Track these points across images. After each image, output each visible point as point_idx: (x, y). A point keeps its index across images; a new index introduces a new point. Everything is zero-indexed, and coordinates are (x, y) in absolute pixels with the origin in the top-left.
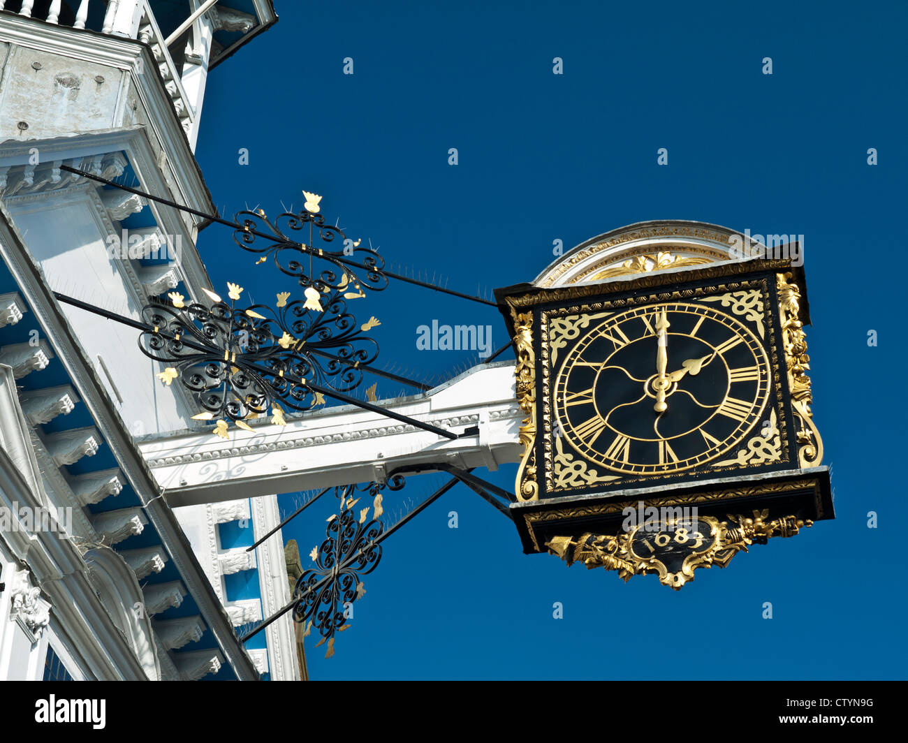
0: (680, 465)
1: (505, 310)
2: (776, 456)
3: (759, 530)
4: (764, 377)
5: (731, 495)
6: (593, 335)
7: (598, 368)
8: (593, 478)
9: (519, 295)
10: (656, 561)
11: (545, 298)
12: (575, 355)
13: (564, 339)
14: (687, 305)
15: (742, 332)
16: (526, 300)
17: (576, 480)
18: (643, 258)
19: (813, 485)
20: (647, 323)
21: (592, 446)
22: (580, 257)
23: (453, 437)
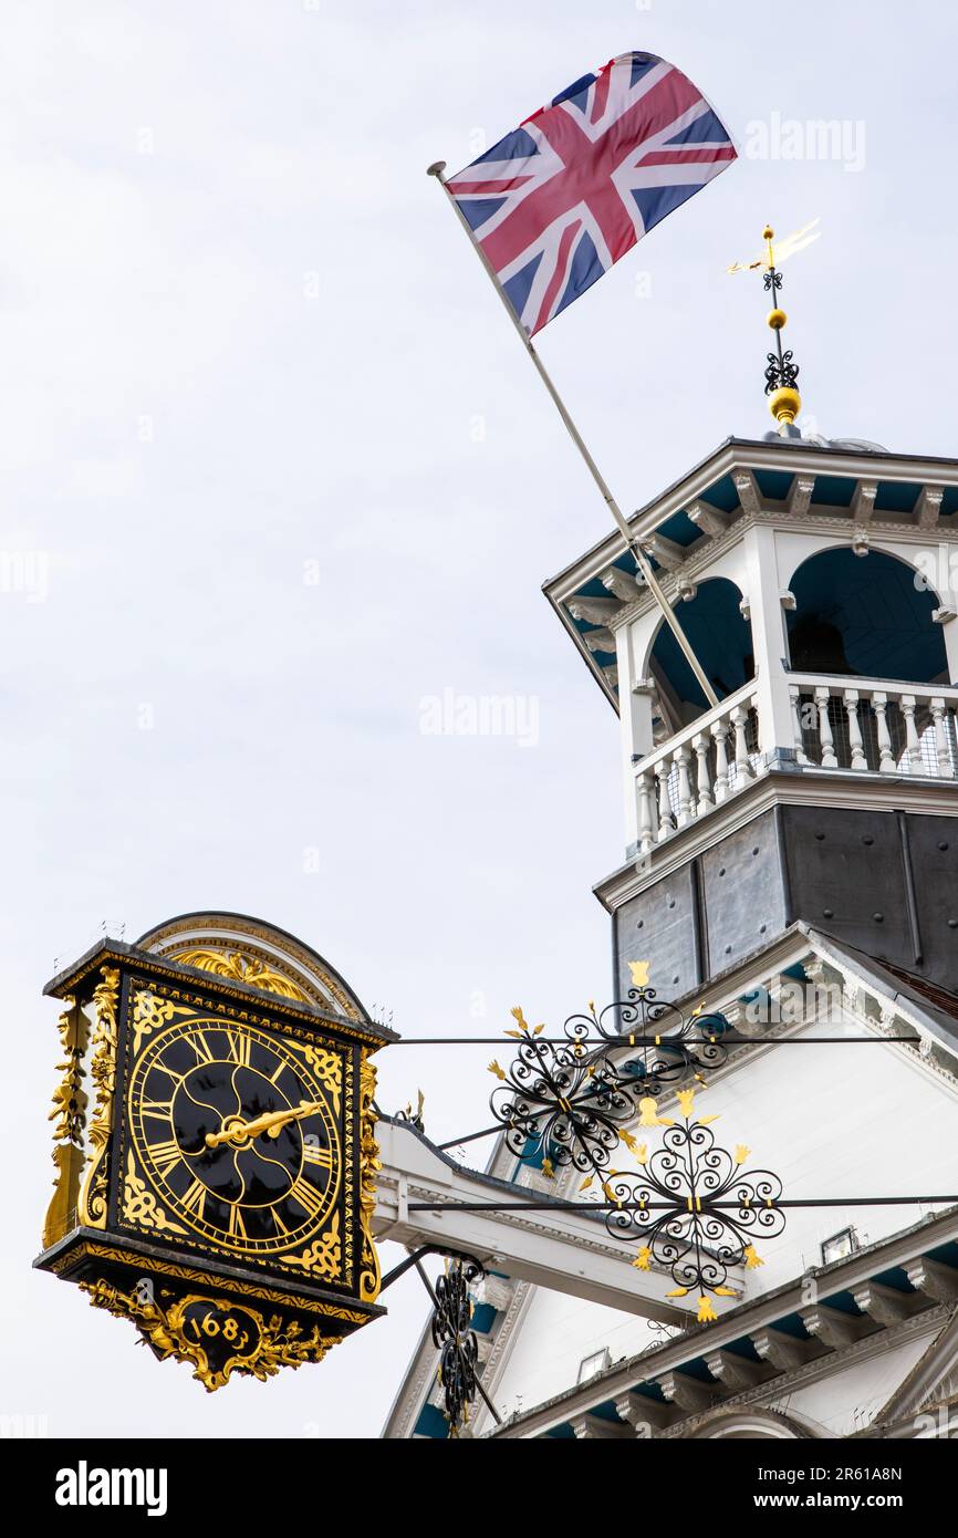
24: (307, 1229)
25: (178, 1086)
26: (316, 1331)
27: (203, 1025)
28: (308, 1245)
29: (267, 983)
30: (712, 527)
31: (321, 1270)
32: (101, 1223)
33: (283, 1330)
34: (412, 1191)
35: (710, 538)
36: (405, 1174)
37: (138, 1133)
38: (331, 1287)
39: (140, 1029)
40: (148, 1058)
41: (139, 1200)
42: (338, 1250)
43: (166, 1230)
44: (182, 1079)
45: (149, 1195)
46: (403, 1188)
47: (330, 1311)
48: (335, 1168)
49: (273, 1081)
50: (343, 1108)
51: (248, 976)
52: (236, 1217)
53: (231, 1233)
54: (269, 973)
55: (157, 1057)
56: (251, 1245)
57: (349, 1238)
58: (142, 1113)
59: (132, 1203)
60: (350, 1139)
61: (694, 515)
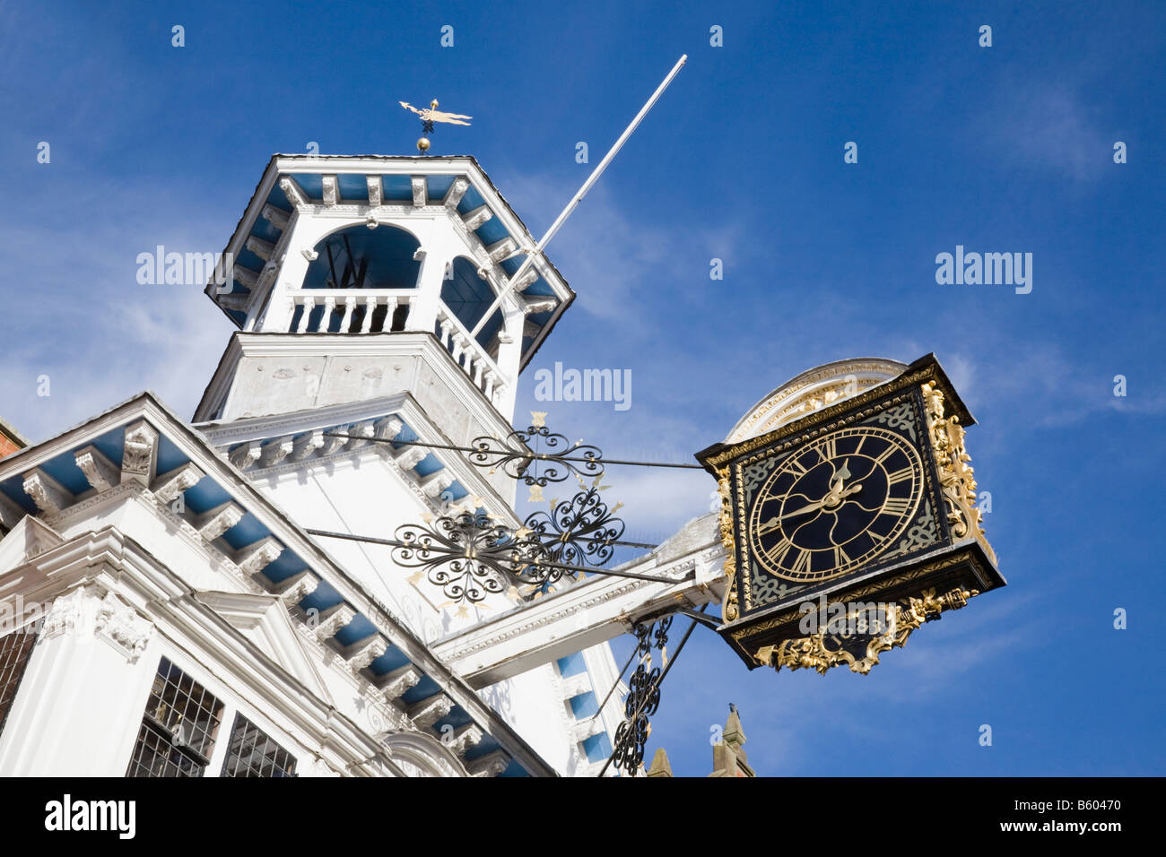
0: (852, 565)
1: (710, 469)
2: (932, 540)
3: (930, 608)
4: (917, 474)
5: (898, 582)
6: (778, 473)
7: (782, 499)
8: (783, 591)
9: (715, 455)
10: (844, 652)
11: (737, 451)
12: (764, 494)
13: (756, 482)
14: (851, 430)
15: (897, 440)
16: (722, 457)
17: (770, 596)
18: (814, 400)
19: (967, 557)
20: (820, 452)
21: (782, 565)
22: (762, 411)
23: (676, 582)
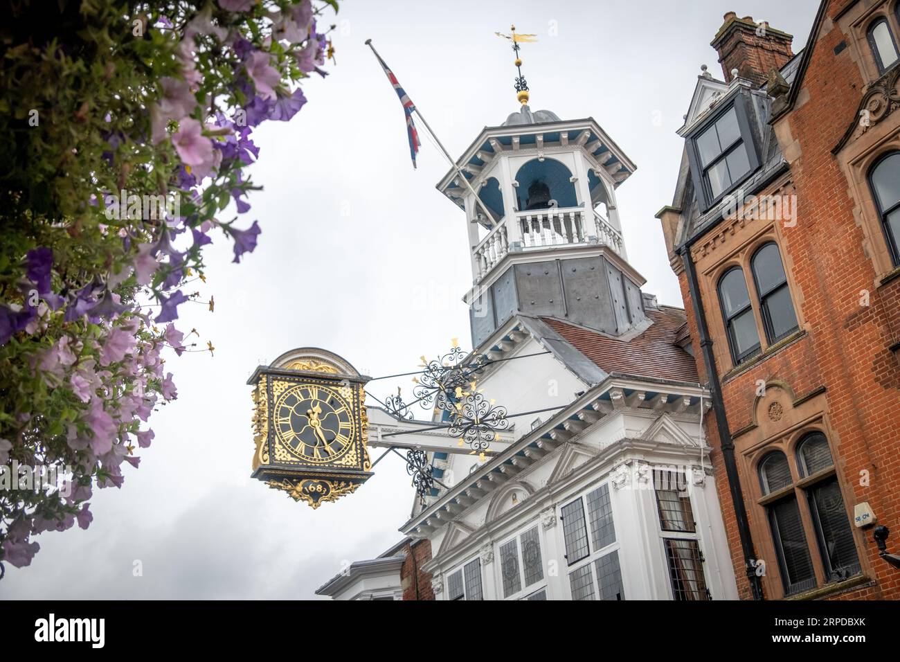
24: (343, 451)
25: (291, 411)
26: (351, 483)
27: (299, 388)
28: (344, 456)
29: (322, 369)
30: (486, 159)
31: (349, 464)
32: (268, 462)
33: (339, 485)
34: (383, 430)
35: (487, 163)
36: (379, 425)
37: (278, 430)
38: (354, 469)
39: (276, 394)
40: (280, 403)
41: (281, 452)
42: (355, 456)
43: (292, 461)
44: (293, 408)
45: (284, 450)
46: (379, 430)
47: (354, 477)
48: (352, 428)
49: (326, 402)
50: (354, 407)
51: (314, 367)
52: (316, 452)
53: (315, 457)
54: (322, 365)
55: (283, 402)
56: (323, 460)
57: (359, 451)
58: (279, 423)
59: (278, 453)
60: (357, 417)
61: (479, 156)
